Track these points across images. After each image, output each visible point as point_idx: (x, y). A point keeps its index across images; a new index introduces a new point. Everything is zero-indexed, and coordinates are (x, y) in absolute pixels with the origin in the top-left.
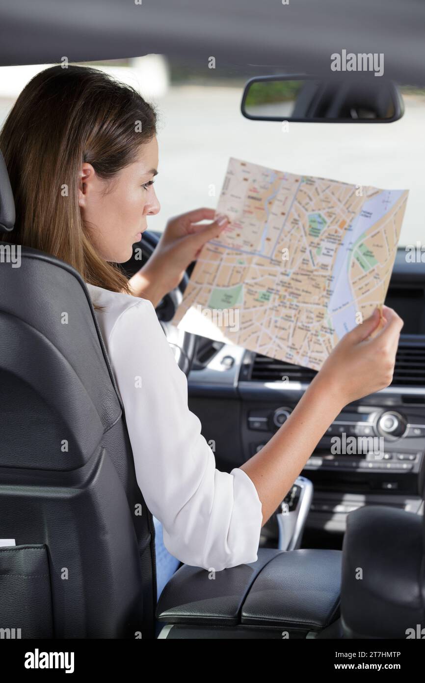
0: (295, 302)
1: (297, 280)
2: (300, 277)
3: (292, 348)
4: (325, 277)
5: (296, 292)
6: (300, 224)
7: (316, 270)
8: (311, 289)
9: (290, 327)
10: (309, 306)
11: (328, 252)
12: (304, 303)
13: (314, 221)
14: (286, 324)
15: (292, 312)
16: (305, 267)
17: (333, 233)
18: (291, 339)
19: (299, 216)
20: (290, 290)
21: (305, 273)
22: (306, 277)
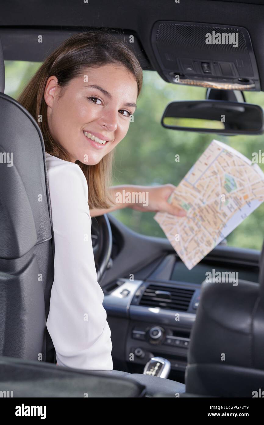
0: (200, 223)
1: (207, 211)
2: (210, 210)
3: (186, 249)
4: (222, 221)
5: (204, 217)
6: (218, 176)
7: (220, 214)
8: (212, 223)
9: (190, 236)
10: (206, 232)
11: (231, 208)
12: (205, 228)
13: (229, 181)
14: (190, 233)
15: (196, 228)
16: (215, 206)
17: (239, 198)
18: (187, 243)
19: (218, 171)
20: (201, 213)
21: (213, 209)
22: (213, 213)
